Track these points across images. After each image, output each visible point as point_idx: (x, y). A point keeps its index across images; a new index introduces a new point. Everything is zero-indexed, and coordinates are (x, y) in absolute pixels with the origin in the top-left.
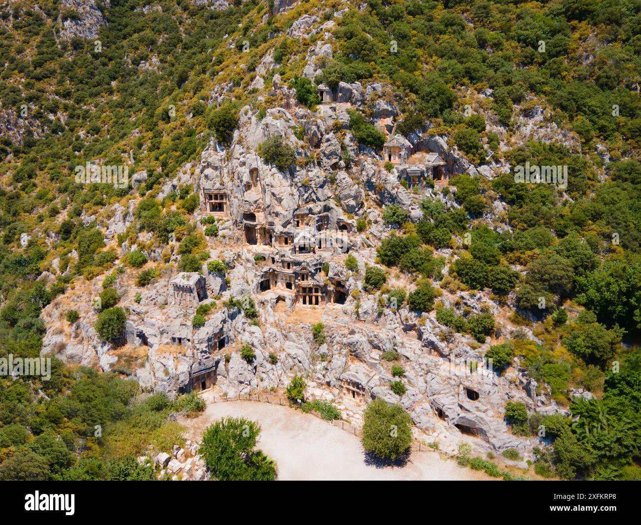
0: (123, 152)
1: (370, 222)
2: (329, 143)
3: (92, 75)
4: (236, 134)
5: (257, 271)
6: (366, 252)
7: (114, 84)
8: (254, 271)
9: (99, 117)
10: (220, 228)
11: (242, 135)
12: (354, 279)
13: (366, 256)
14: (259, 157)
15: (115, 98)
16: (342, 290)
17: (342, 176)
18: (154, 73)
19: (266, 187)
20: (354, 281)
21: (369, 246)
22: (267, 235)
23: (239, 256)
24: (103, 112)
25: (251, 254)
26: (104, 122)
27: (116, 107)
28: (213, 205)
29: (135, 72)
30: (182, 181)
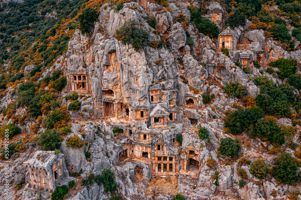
0: (26, 56)
1: (213, 96)
2: (176, 30)
3: (19, 20)
4: (97, 25)
5: (116, 142)
6: (214, 122)
7: (30, 25)
8: (113, 143)
9: (20, 41)
10: (82, 103)
11: (102, 25)
12: (207, 149)
13: (215, 127)
14: (117, 41)
15: (30, 32)
16: (194, 158)
17: (189, 58)
18: (53, 18)
19: (124, 66)
20: (207, 151)
21: (214, 117)
22: (124, 109)
23: (99, 129)
24: (22, 39)
25: (110, 127)
26: (22, 43)
27: (30, 36)
28: (78, 85)
29: (43, 18)
30: (56, 68)
